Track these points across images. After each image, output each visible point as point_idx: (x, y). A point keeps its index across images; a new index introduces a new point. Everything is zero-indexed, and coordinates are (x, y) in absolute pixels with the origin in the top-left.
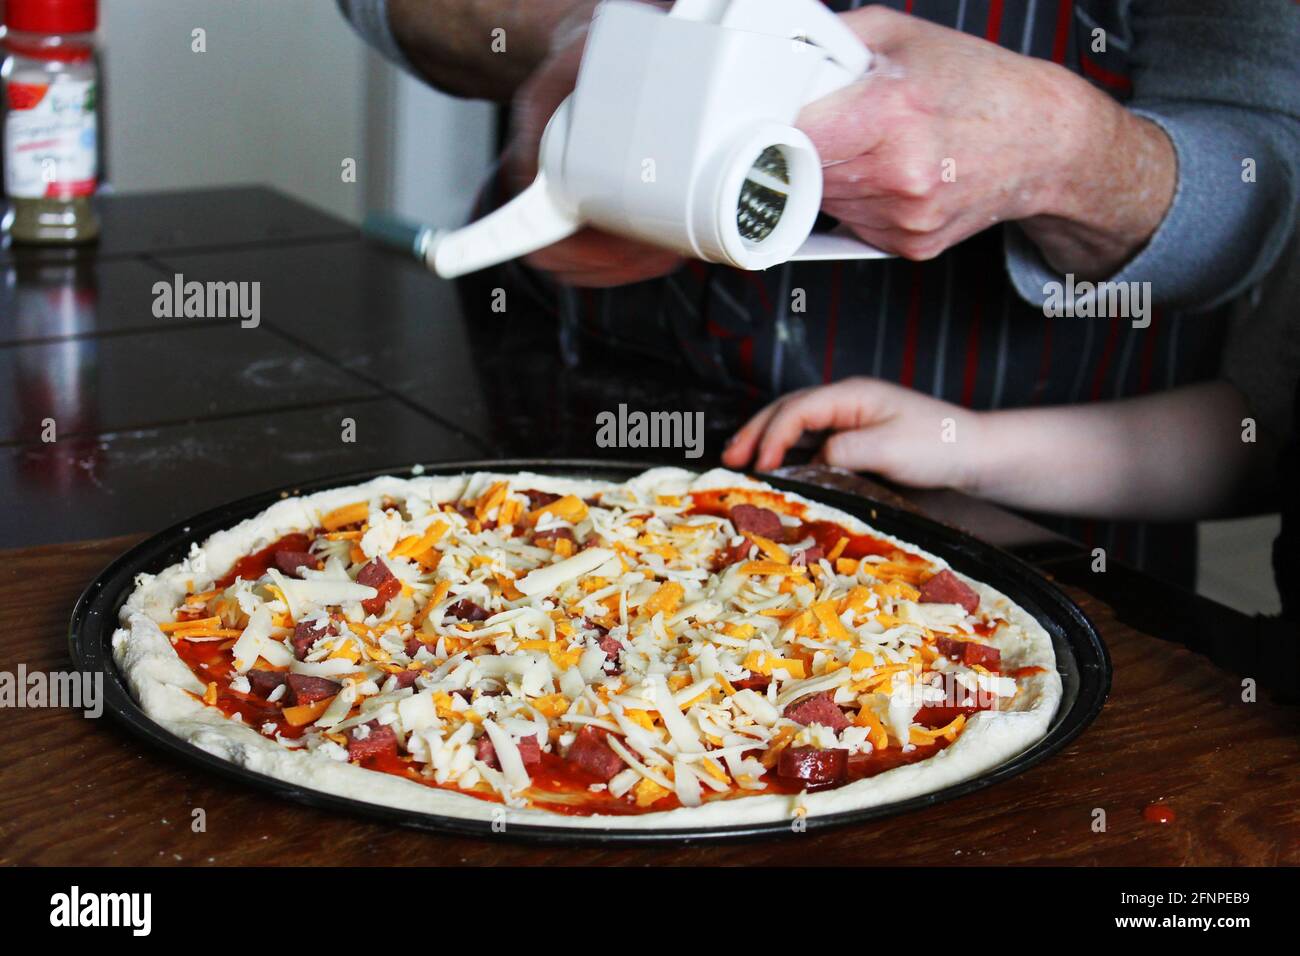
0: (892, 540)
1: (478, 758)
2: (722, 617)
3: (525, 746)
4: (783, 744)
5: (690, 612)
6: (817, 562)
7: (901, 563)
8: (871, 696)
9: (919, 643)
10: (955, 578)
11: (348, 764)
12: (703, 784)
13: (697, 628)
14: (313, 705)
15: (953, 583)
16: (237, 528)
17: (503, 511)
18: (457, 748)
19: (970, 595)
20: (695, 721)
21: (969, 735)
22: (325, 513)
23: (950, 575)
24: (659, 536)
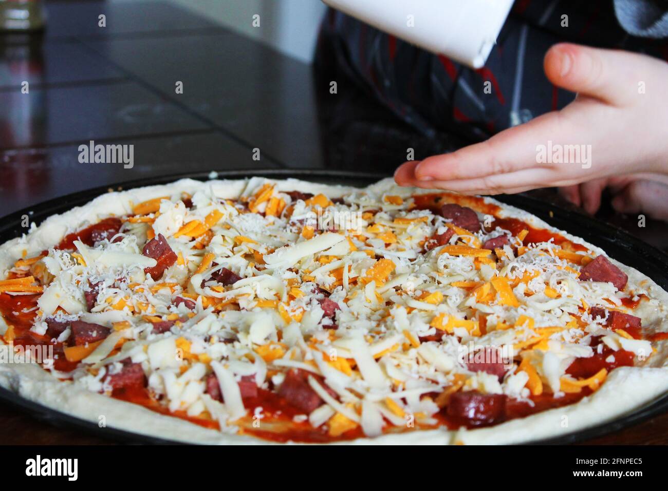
0: (563, 233)
1: (206, 392)
2: (422, 287)
3: (244, 384)
4: (455, 389)
5: (396, 283)
6: (502, 248)
7: (569, 251)
8: (531, 352)
9: (575, 311)
10: (609, 263)
11: (99, 395)
12: (385, 419)
13: (401, 295)
14: (87, 346)
15: (607, 266)
16: (68, 213)
17: (269, 206)
18: (187, 383)
19: (621, 276)
20: (383, 367)
21: (609, 386)
22: (136, 204)
23: (604, 259)
24: (384, 226)
